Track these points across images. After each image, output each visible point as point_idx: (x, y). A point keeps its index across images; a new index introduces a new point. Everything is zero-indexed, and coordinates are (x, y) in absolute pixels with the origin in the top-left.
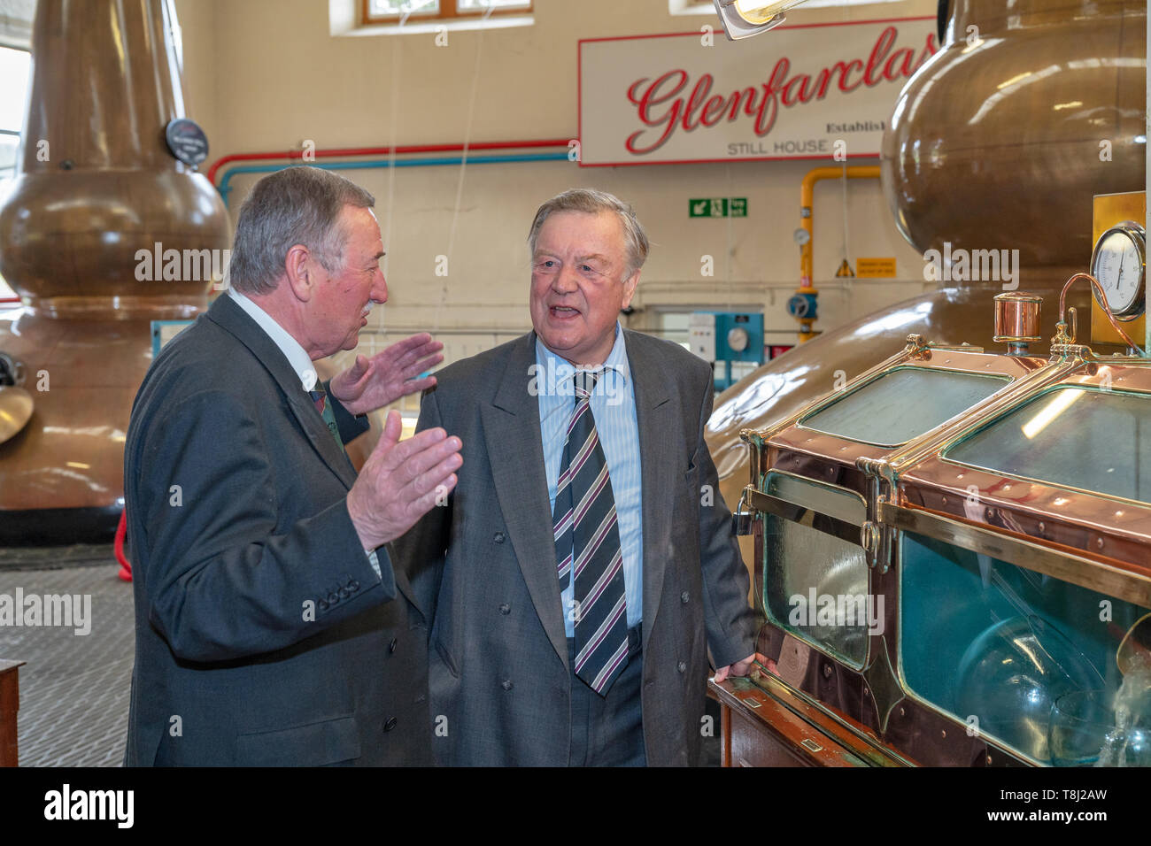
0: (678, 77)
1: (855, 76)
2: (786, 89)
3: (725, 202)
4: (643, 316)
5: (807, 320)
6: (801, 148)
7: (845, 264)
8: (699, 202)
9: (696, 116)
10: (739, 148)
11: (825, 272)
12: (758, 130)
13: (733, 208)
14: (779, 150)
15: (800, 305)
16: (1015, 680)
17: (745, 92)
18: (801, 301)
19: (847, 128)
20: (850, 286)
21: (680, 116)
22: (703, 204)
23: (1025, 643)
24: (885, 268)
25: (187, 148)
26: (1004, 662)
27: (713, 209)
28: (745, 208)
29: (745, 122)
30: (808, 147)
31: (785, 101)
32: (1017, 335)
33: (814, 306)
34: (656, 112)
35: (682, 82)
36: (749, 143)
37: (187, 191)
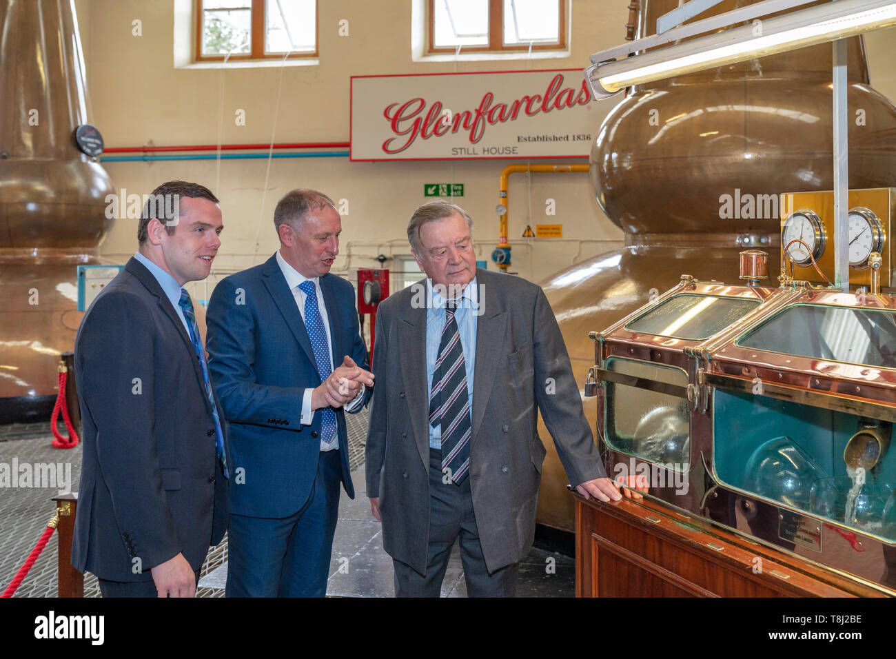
0: (419, 103)
1: (536, 105)
2: (491, 113)
3: (449, 186)
4: (392, 262)
5: (503, 265)
6: (501, 152)
7: (529, 228)
8: (431, 186)
9: (430, 129)
10: (459, 151)
11: (515, 234)
12: (472, 139)
13: (454, 191)
14: (487, 152)
15: (499, 255)
16: (782, 473)
17: (463, 114)
18: (501, 253)
19: (531, 139)
20: (532, 243)
21: (420, 129)
22: (434, 188)
23: (784, 452)
24: (554, 231)
25: (90, 145)
26: (774, 464)
27: (441, 191)
28: (462, 191)
29: (464, 134)
30: (505, 151)
31: (490, 121)
32: (753, 276)
33: (509, 256)
34: (404, 126)
35: (420, 107)
36: (466, 147)
37: (88, 175)
